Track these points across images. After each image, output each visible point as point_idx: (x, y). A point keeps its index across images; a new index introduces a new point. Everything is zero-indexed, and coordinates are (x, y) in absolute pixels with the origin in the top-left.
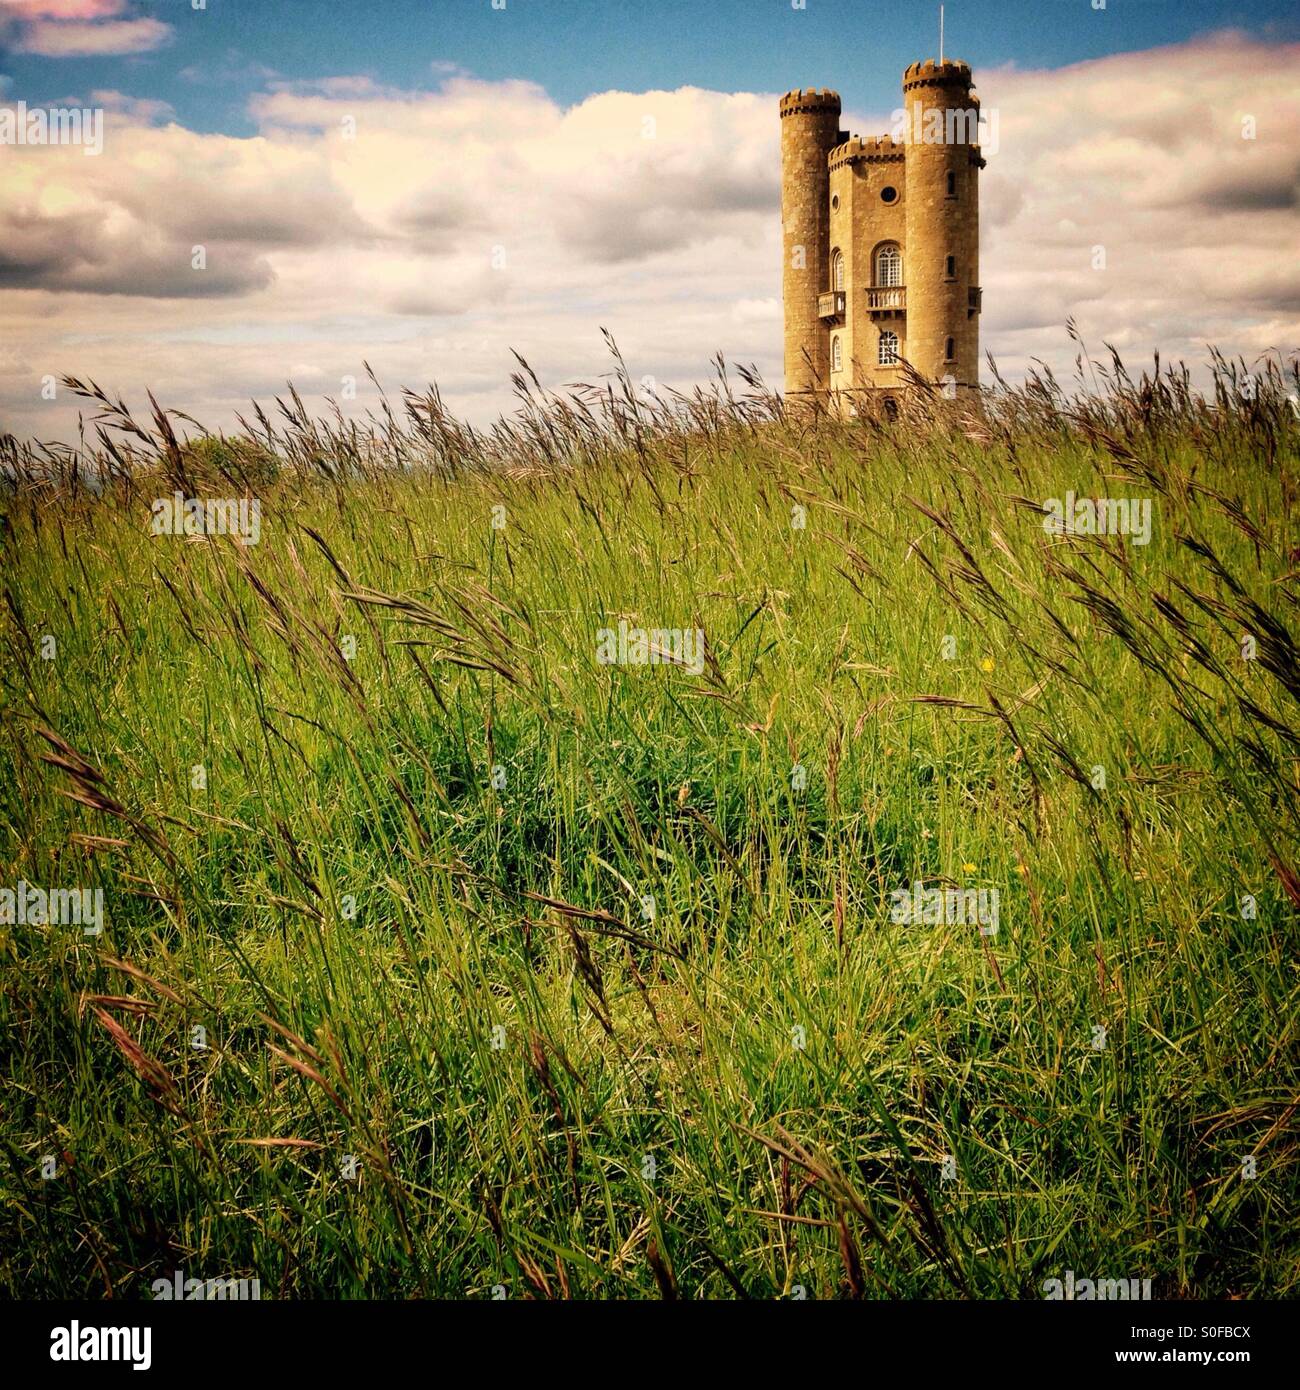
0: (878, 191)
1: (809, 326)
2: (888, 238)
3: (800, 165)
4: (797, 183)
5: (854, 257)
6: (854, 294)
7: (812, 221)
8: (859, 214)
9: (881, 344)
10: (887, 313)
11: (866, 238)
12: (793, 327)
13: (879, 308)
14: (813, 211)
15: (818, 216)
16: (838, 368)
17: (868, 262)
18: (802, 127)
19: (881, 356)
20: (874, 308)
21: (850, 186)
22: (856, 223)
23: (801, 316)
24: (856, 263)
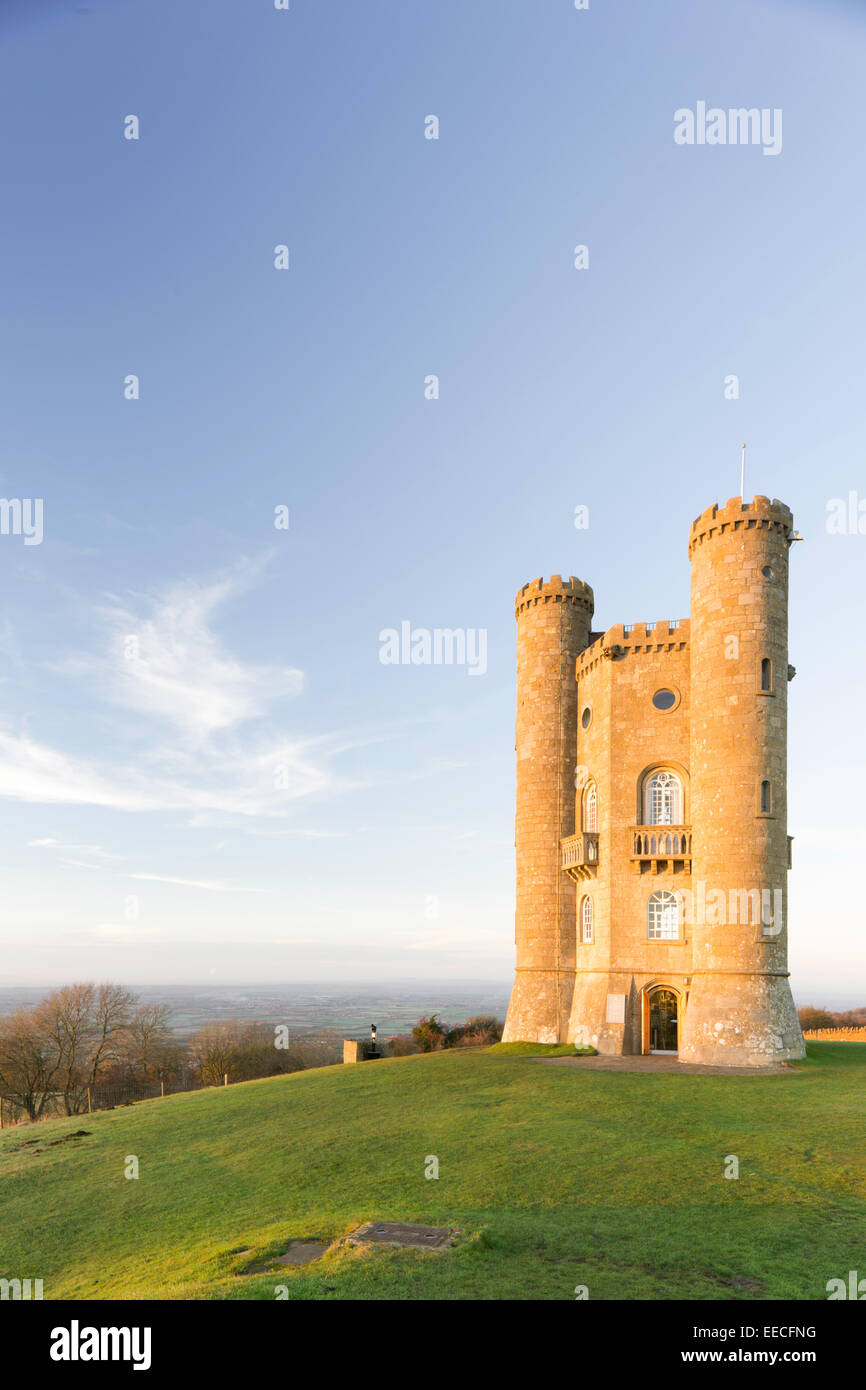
0: (648, 694)
1: (548, 881)
2: (663, 758)
3: (540, 671)
4: (534, 695)
5: (612, 784)
6: (613, 835)
7: (555, 742)
8: (622, 725)
9: (651, 908)
10: (662, 864)
11: (630, 757)
12: (527, 883)
13: (649, 857)
14: (557, 731)
15: (562, 736)
16: (587, 940)
17: (633, 792)
18: (542, 623)
19: (652, 925)
20: (643, 856)
21: (608, 689)
22: (616, 739)
23: (538, 867)
24: (615, 793)
